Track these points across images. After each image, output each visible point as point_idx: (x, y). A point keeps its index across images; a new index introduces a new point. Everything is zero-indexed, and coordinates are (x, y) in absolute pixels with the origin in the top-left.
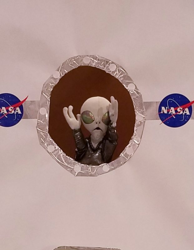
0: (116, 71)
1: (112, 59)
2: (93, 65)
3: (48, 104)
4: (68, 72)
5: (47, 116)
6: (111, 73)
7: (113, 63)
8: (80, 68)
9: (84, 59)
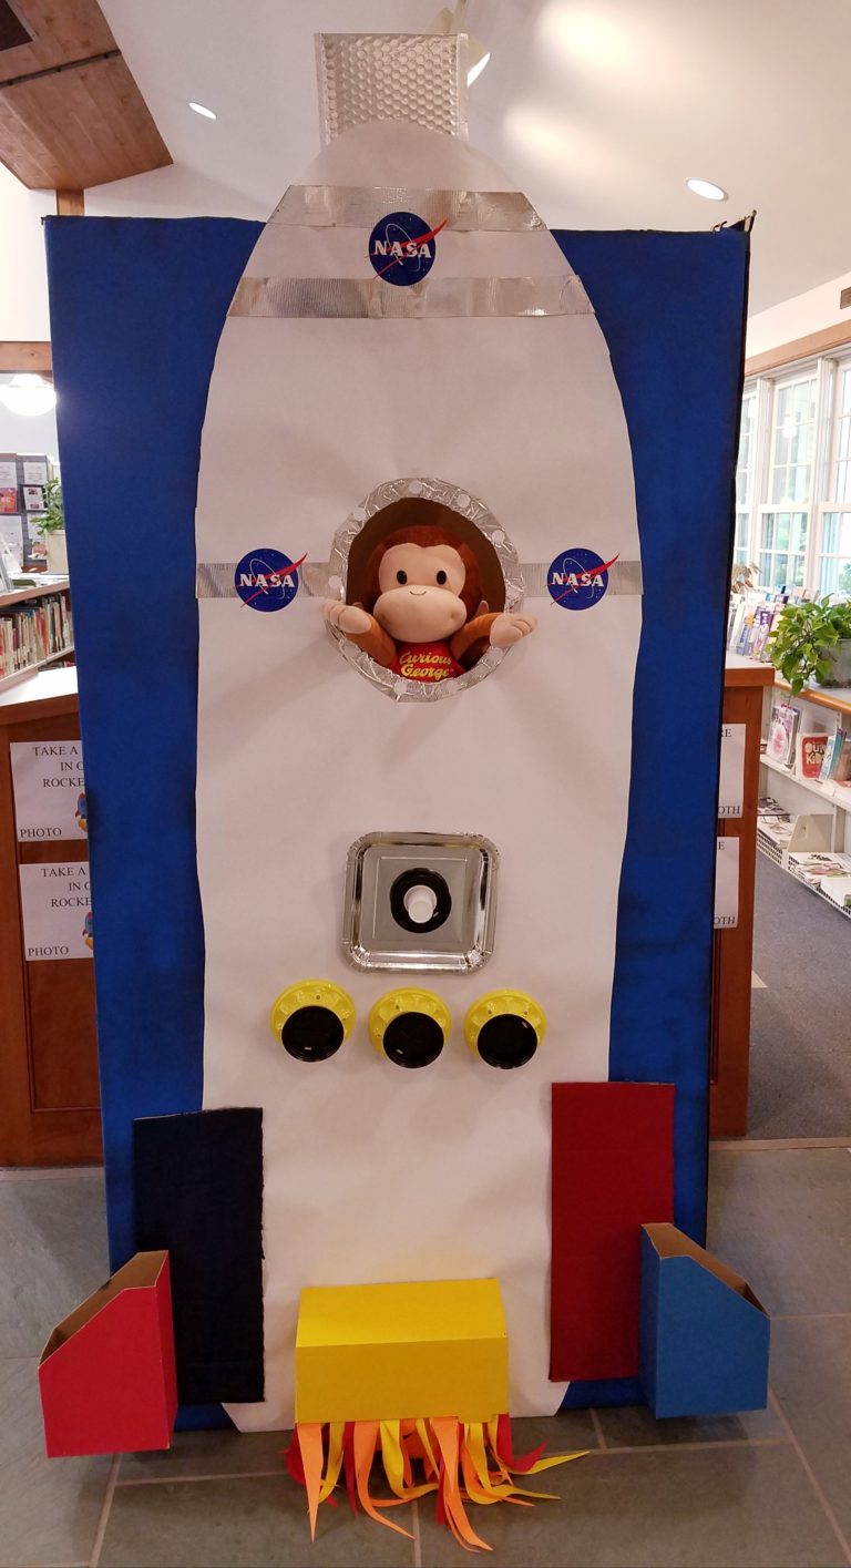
0: (469, 507)
1: (462, 486)
2: (428, 496)
3: (345, 567)
4: (382, 510)
5: (343, 591)
6: (459, 511)
7: (464, 491)
8: (404, 501)
9: (411, 485)
